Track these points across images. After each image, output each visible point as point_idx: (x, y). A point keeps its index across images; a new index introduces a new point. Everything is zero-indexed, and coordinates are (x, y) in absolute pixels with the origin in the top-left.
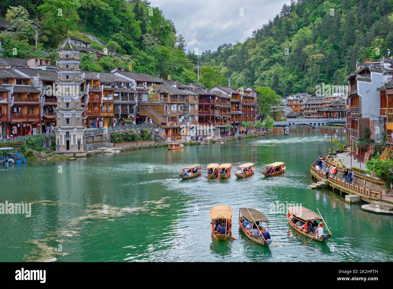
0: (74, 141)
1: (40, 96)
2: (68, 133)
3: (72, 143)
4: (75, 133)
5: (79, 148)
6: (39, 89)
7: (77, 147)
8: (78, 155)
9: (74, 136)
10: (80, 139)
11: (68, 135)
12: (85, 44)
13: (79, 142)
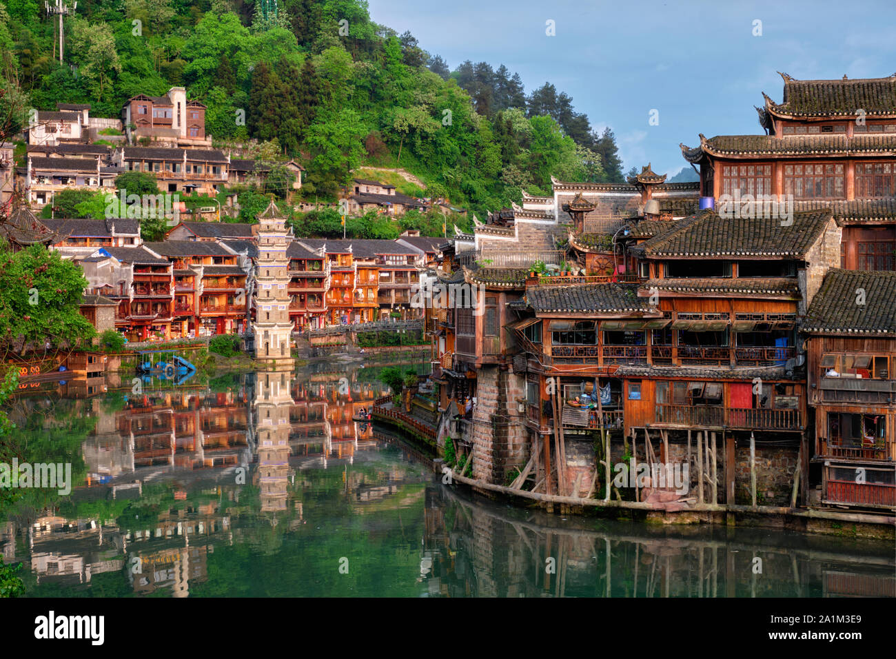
0: (275, 343)
1: (248, 280)
2: (266, 332)
3: (271, 346)
4: (275, 333)
5: (283, 353)
6: (245, 270)
7: (280, 351)
8: (278, 362)
9: (275, 336)
10: (285, 341)
11: (266, 335)
12: (386, 190)
13: (283, 345)
